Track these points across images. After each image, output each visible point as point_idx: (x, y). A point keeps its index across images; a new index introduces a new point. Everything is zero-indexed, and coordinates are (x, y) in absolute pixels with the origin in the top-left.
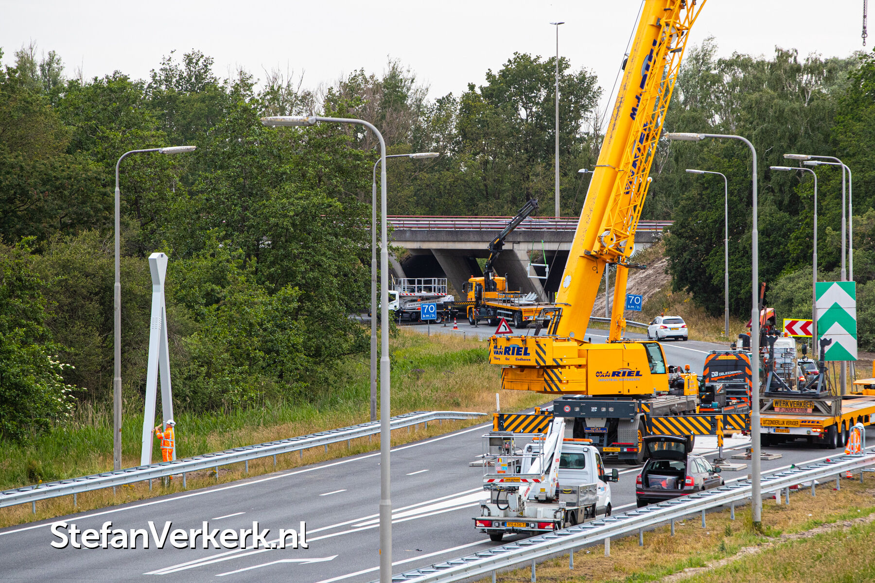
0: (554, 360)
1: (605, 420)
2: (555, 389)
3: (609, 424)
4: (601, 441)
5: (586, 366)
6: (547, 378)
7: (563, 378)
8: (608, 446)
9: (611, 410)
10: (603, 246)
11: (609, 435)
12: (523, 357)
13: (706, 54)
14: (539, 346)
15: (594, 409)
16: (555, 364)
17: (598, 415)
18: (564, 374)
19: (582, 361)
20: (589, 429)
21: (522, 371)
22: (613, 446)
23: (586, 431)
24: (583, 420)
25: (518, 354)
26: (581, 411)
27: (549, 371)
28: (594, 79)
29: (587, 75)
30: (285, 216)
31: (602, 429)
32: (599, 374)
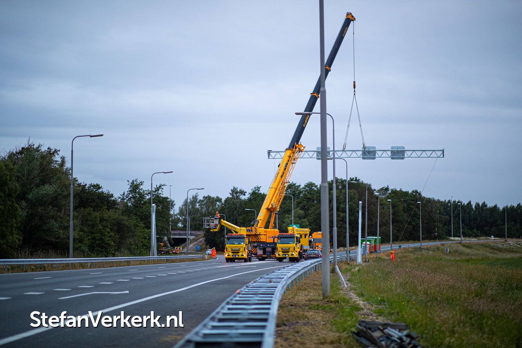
0: (259, 233)
1: (271, 248)
2: (259, 241)
4: (270, 254)
5: (266, 235)
6: (257, 238)
7: (261, 238)
9: (273, 245)
10: (272, 206)
11: (272, 252)
12: (251, 232)
13: (196, 197)
14: (256, 229)
15: (269, 245)
16: (259, 234)
17: (269, 247)
18: (262, 237)
19: (265, 234)
20: (267, 250)
21: (249, 236)
22: (273, 255)
23: (266, 251)
24: (265, 248)
25: (249, 231)
26: (265, 246)
27: (258, 236)
28: (173, 201)
29: (172, 200)
30: (147, 212)
31: (270, 250)
32: (269, 237)
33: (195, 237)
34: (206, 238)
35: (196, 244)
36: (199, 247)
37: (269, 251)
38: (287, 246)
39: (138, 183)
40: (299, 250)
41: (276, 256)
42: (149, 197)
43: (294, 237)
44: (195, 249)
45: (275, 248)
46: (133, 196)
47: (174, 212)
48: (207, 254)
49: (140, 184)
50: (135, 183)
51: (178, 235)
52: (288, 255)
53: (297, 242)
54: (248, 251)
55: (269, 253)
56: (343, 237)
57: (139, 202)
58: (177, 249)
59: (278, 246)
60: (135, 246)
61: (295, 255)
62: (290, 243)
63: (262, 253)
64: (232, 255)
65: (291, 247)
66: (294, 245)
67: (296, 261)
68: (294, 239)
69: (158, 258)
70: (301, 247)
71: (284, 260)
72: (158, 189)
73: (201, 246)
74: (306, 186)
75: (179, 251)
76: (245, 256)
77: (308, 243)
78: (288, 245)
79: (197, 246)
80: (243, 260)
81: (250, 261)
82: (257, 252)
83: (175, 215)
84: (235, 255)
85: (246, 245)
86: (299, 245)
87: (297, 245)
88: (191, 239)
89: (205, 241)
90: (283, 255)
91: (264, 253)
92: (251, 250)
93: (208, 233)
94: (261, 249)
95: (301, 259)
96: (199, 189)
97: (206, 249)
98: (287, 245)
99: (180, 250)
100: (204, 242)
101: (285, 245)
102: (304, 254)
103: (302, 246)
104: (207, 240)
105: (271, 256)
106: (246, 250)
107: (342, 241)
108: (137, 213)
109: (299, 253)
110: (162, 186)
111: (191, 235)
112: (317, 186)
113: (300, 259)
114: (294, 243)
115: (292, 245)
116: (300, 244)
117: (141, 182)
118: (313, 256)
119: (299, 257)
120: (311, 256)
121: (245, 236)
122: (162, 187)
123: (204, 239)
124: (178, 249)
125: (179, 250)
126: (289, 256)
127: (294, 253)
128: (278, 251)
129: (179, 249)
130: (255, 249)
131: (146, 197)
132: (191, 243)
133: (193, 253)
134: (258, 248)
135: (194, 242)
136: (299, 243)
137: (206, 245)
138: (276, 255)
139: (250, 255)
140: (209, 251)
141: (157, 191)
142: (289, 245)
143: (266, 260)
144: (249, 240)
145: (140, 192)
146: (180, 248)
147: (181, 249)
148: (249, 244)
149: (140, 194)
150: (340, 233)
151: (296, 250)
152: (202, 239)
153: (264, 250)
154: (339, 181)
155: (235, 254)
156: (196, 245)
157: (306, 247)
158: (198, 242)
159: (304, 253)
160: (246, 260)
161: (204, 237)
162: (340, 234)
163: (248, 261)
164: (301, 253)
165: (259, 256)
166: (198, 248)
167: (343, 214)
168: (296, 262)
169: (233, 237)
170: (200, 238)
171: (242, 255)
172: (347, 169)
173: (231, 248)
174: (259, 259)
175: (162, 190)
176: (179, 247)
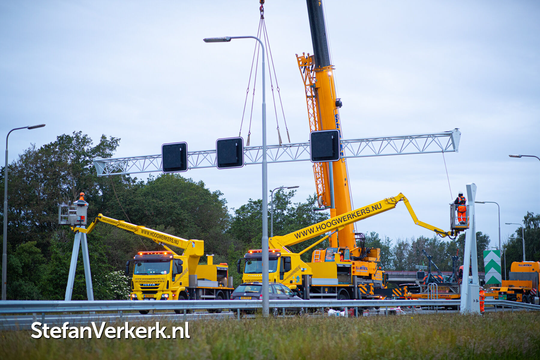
173: (141, 283)
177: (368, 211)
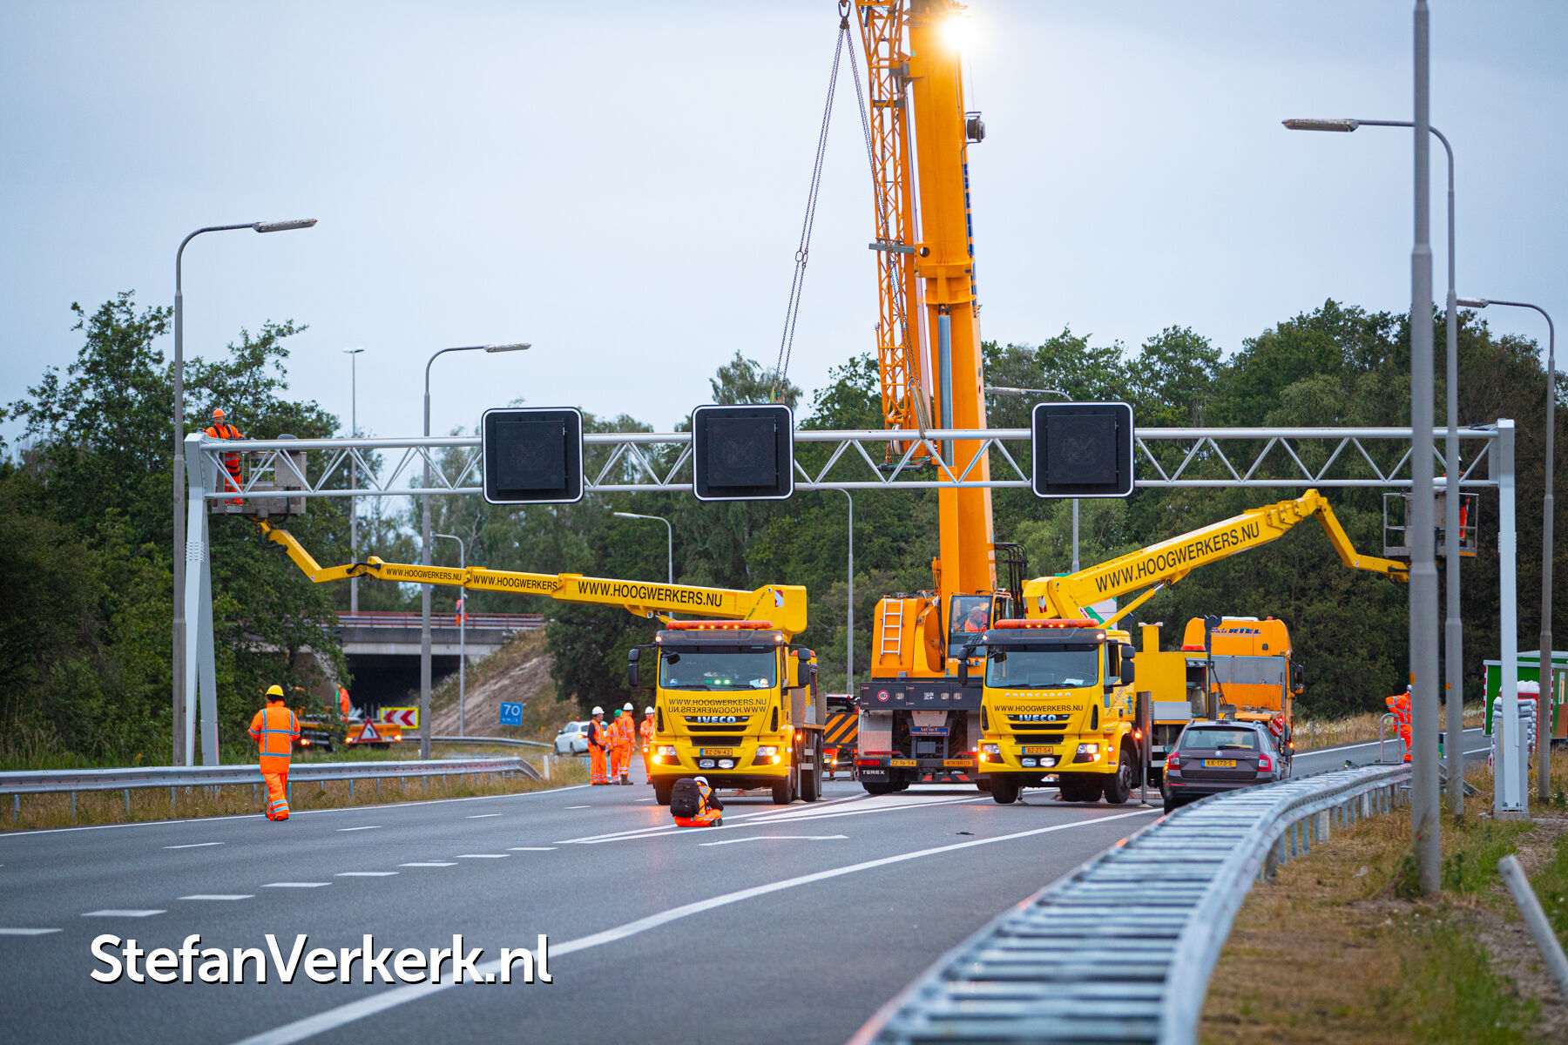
1: (945, 715)
3: (951, 720)
4: (938, 750)
8: (950, 757)
9: (957, 696)
11: (952, 738)
15: (929, 696)
17: (934, 706)
20: (919, 729)
22: (959, 757)
23: (914, 733)
24: (908, 714)
26: (907, 698)
31: (940, 729)
33: (497, 648)
34: (559, 655)
35: (504, 689)
36: (516, 710)
37: (932, 733)
38: (1047, 704)
39: (137, 321)
40: (1124, 728)
41: (976, 762)
42: (205, 403)
43: (1091, 646)
44: (492, 720)
45: (971, 712)
46: (106, 394)
47: (377, 509)
48: (564, 748)
49: (153, 324)
50: (120, 318)
51: (397, 637)
52: (1057, 759)
53: (1112, 673)
54: (797, 731)
55: (926, 748)
56: (1363, 652)
57: (142, 436)
58: (389, 718)
59: (991, 698)
60: (108, 703)
61: (1097, 757)
62: (1068, 681)
63: (886, 745)
64: (697, 760)
65: (1076, 708)
66: (1095, 694)
67: (1103, 801)
68: (1095, 652)
69: (222, 774)
70: (1138, 711)
71: (1027, 789)
72: (255, 355)
73: (532, 703)
74: (1151, 351)
75: (404, 732)
76: (779, 762)
77: (1182, 682)
78: (1052, 693)
79: (508, 700)
80: (766, 786)
81: (810, 796)
82: (856, 738)
83: (381, 522)
84: (717, 760)
85: (784, 691)
86: (1123, 696)
87: (1112, 696)
88: (475, 660)
89: (552, 675)
90: (1020, 758)
91: (903, 740)
92: (816, 727)
93: (572, 629)
94: (883, 717)
95: (1134, 786)
96: (495, 350)
97: (558, 720)
98: (1045, 693)
99: (409, 723)
100: (548, 680)
101: (1037, 693)
102: (1160, 756)
103: (1141, 701)
104: (567, 667)
105: (947, 763)
106: (787, 729)
107: (1358, 679)
108: (132, 500)
109: (1122, 747)
110: (281, 333)
111: (474, 637)
112: (1218, 353)
113: (1129, 784)
114: (1090, 680)
115: (1077, 697)
116: (1131, 688)
117: (159, 311)
118: (1217, 765)
119: (1127, 775)
120: (1206, 764)
121: (779, 638)
122: (280, 342)
123: (549, 660)
124: (397, 719)
125: (404, 726)
126: (1057, 769)
127: (1091, 749)
128: (991, 736)
129: (405, 718)
130: (842, 721)
131: (185, 403)
132: (469, 685)
133: (480, 744)
134: (861, 712)
135: (492, 678)
136: (1125, 683)
137: (559, 699)
138: (974, 756)
139: (808, 759)
140: (575, 730)
141: (248, 366)
142: (1059, 693)
143: (912, 787)
144: (803, 660)
145: (151, 373)
146: (409, 713)
147: (414, 718)
148: (802, 685)
149: (147, 384)
150: (1346, 632)
151: (1104, 726)
152: (535, 660)
153: (900, 723)
154: (1341, 323)
155: (713, 750)
156: (505, 694)
157: (1171, 707)
158: (517, 683)
159: (1158, 749)
160: (782, 793)
161: (546, 651)
162: (1352, 636)
163: (795, 797)
164: (1141, 747)
165: (866, 764)
166: (510, 715)
167: (1366, 516)
168: (1103, 806)
169: (702, 641)
170: (526, 657)
171: (760, 760)
172: (1451, 195)
173: (689, 714)
174: (866, 786)
175: (282, 361)
176: (402, 711)
177: (1235, 541)
